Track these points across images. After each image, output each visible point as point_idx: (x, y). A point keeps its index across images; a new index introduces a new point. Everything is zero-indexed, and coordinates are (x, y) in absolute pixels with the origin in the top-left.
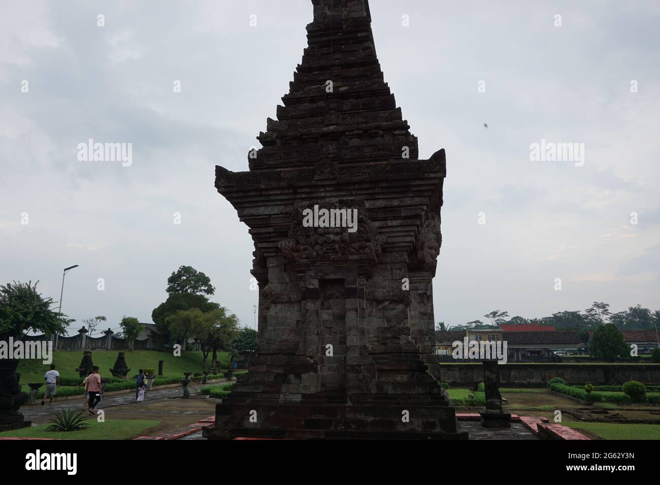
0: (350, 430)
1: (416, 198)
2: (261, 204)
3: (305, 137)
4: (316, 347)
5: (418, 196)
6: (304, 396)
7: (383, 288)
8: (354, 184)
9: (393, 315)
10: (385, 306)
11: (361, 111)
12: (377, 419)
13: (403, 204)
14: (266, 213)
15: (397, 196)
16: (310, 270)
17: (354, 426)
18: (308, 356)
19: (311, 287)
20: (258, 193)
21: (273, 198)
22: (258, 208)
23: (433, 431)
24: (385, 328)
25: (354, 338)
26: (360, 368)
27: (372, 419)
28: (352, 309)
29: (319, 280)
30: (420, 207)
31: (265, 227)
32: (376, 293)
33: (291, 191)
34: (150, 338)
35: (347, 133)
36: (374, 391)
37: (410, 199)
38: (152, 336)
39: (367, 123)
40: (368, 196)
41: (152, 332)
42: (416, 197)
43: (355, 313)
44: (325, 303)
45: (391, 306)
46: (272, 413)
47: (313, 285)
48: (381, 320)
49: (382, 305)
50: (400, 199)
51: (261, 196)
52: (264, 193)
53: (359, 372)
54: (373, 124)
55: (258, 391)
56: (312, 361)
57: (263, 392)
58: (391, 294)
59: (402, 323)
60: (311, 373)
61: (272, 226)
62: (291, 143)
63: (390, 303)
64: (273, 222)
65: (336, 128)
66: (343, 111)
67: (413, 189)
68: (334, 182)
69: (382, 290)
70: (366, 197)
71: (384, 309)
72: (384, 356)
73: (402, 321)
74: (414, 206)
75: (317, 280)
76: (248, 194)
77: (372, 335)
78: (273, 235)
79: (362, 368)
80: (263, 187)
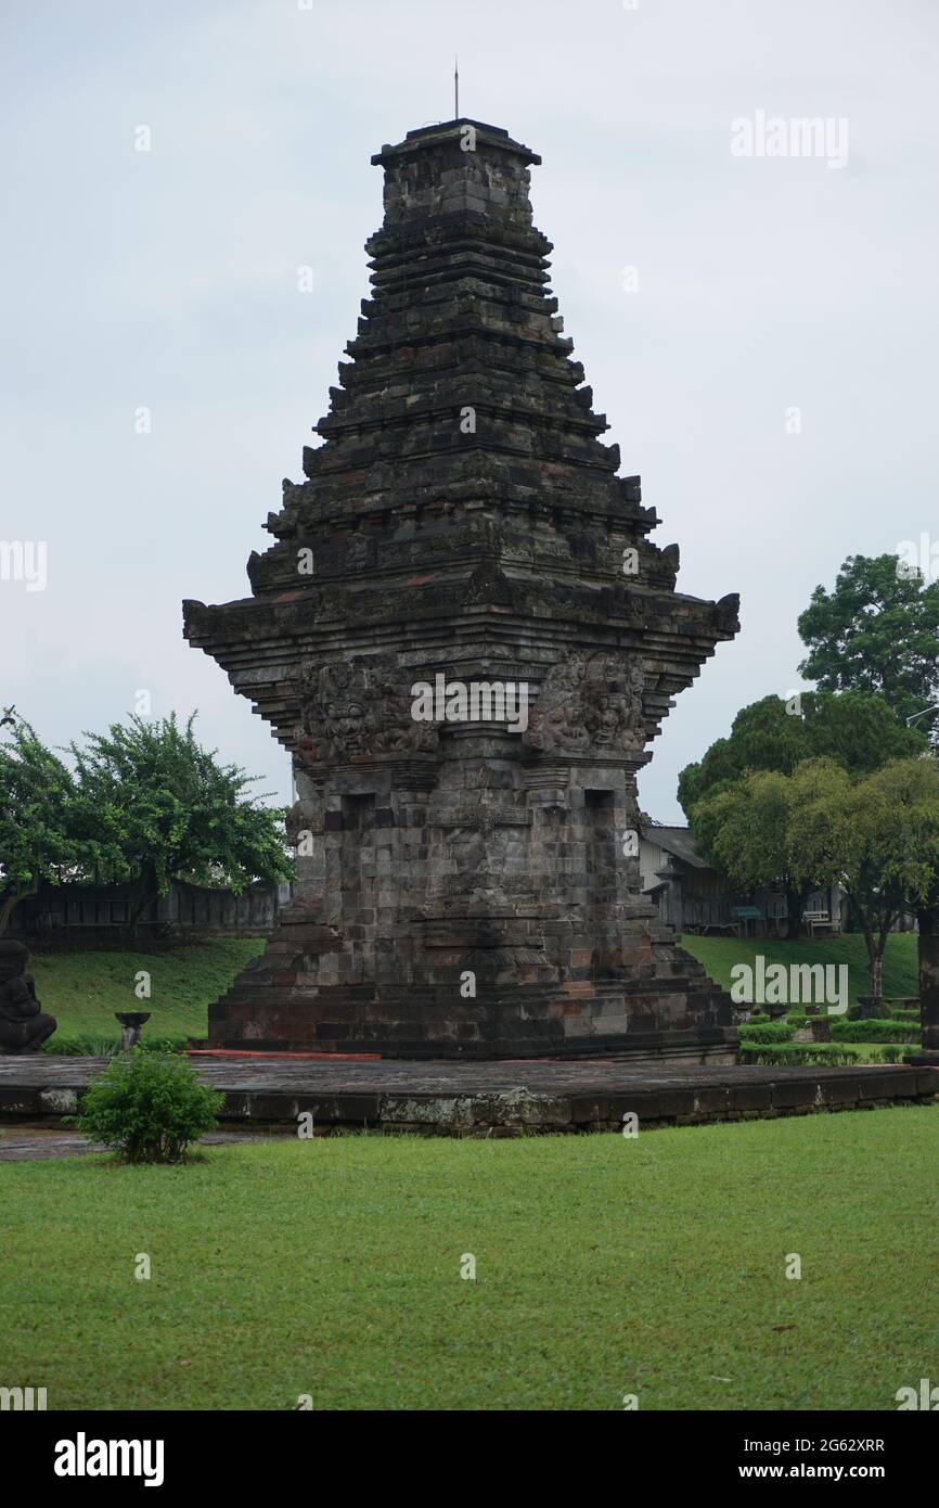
0: (371, 1039)
1: (468, 647)
2: (257, 664)
3: (334, 521)
4: (339, 911)
5: (471, 644)
6: (322, 989)
7: (453, 805)
8: (374, 627)
9: (467, 853)
10: (455, 838)
11: (429, 455)
12: (403, 1022)
13: (450, 659)
14: (266, 679)
15: (440, 644)
16: (331, 779)
17: (375, 1035)
18: (331, 926)
19: (332, 809)
20: (246, 648)
21: (268, 653)
22: (254, 671)
23: (471, 1039)
24: (454, 876)
25: (388, 894)
26: (392, 943)
27: (397, 1022)
28: (384, 847)
29: (343, 796)
30: (476, 662)
31: (273, 702)
32: (440, 815)
33: (290, 642)
34: (670, 882)
35: (394, 512)
36: (409, 981)
37: (460, 648)
38: (675, 878)
39: (429, 485)
40: (402, 645)
41: (675, 860)
42: (466, 644)
43: (388, 852)
44: (365, 835)
45: (464, 837)
46: (277, 1017)
47: (334, 805)
48: (449, 862)
49: (451, 836)
50: (447, 649)
51: (250, 651)
52: (254, 647)
53: (391, 951)
54: (433, 491)
55: (265, 984)
56: (336, 934)
57: (273, 986)
58: (461, 815)
59: (479, 867)
60: (331, 953)
61: (280, 701)
62: (316, 533)
63: (462, 832)
64: (281, 694)
65: (383, 497)
66: (401, 457)
67: (458, 632)
68: (343, 627)
69: (449, 808)
70: (397, 647)
71: (455, 842)
72: (442, 924)
73: (479, 862)
74: (468, 660)
75: (339, 798)
76: (234, 649)
77: (435, 889)
78: (288, 715)
79: (394, 943)
80: (248, 637)
